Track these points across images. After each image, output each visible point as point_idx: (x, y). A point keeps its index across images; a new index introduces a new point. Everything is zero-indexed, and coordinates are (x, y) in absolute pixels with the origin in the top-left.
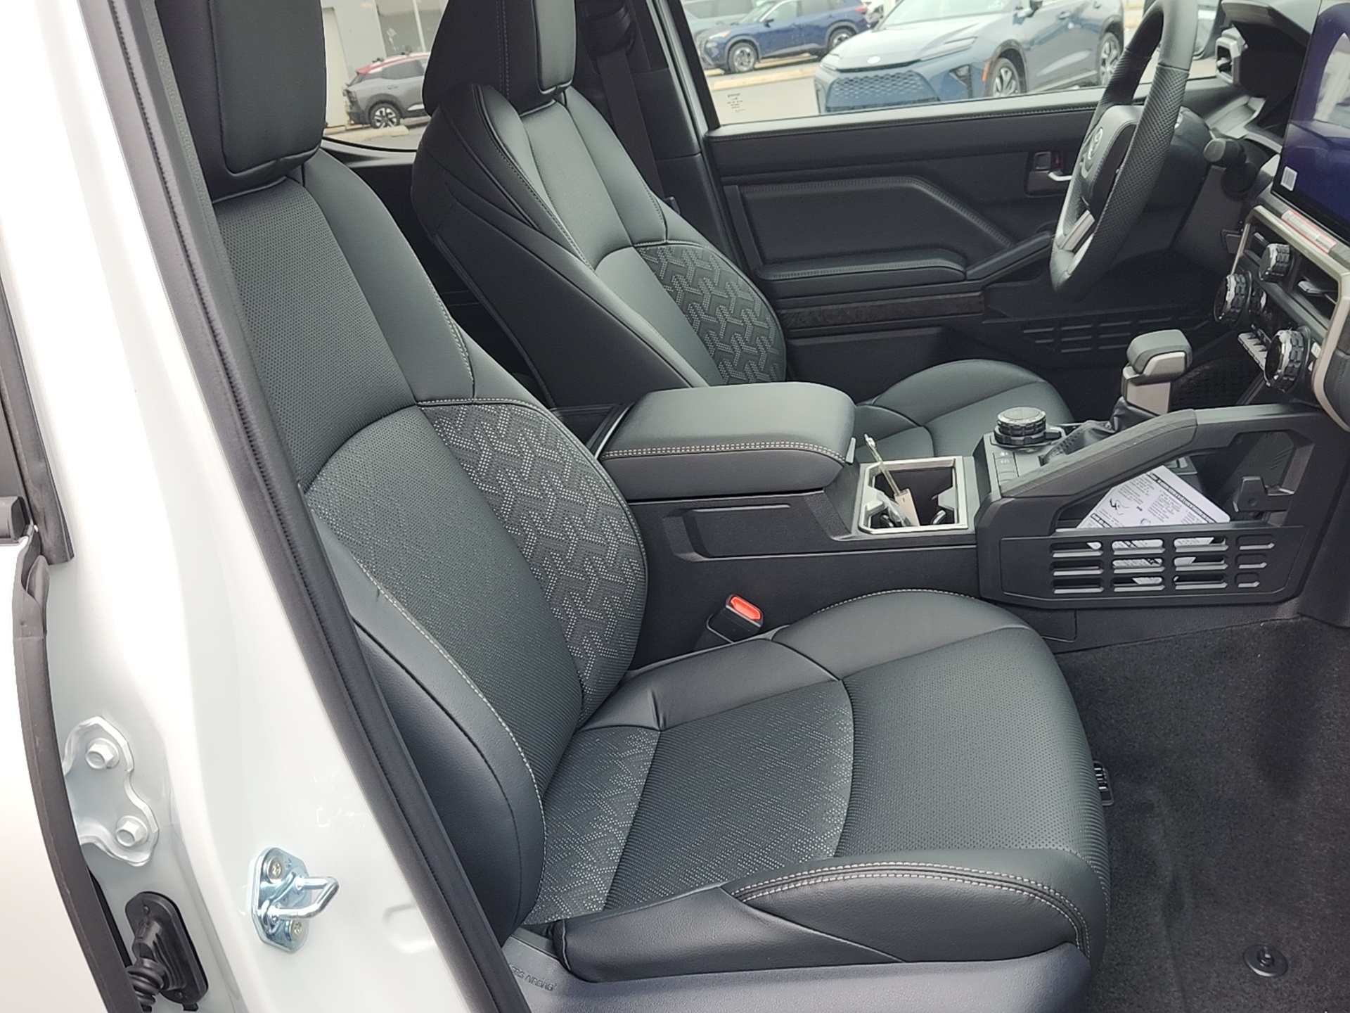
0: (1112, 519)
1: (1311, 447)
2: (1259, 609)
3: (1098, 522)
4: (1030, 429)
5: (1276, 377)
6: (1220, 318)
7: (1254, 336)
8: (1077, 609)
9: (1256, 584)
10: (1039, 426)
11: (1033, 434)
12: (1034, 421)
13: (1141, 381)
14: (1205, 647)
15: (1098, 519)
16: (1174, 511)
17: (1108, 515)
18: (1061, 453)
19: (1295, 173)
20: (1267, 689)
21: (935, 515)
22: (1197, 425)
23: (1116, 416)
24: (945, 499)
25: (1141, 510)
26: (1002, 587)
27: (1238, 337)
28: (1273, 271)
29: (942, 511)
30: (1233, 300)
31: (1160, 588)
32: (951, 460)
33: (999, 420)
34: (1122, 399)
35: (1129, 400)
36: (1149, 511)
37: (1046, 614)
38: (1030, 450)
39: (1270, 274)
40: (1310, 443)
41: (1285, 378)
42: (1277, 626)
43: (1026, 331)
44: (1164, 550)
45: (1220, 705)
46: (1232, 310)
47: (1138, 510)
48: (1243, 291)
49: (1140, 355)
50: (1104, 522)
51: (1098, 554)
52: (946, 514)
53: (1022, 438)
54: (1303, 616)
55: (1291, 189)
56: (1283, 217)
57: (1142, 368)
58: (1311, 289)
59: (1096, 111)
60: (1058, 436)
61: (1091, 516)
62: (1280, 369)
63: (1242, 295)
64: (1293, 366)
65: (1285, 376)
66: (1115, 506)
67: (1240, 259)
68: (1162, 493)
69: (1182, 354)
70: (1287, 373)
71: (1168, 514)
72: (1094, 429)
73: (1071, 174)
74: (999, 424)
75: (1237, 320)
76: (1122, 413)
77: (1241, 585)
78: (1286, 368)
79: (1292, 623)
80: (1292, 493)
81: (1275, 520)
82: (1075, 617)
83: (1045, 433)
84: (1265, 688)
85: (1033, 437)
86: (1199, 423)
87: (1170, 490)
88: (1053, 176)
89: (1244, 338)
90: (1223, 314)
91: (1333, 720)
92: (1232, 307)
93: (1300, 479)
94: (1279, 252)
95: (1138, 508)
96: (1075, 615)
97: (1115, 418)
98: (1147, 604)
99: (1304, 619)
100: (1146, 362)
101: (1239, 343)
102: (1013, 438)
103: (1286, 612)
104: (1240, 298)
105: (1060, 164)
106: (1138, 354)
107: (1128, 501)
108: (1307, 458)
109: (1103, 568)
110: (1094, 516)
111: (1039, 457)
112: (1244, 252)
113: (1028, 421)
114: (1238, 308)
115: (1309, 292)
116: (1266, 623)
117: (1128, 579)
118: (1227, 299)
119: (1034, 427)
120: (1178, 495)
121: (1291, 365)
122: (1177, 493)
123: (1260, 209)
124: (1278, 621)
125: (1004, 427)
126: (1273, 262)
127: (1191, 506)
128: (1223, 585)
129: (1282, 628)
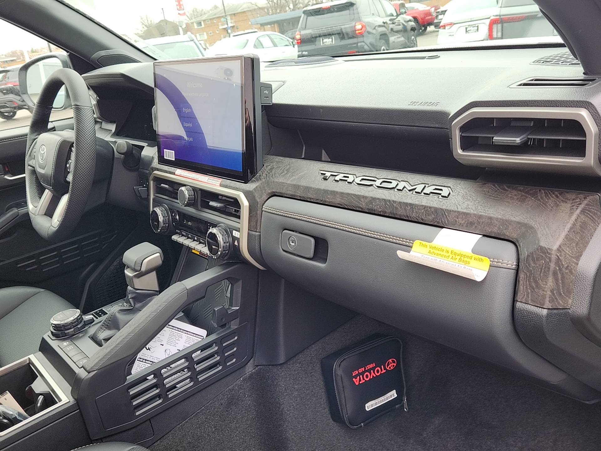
0: (149, 357)
1: (241, 281)
2: (238, 372)
3: (142, 362)
4: (75, 322)
5: (219, 253)
6: (159, 231)
7: (181, 235)
8: (150, 418)
9: (234, 360)
10: (80, 318)
11: (78, 325)
12: (76, 317)
13: (141, 275)
14: (222, 404)
15: (141, 360)
16: (180, 339)
17: (147, 356)
18: (104, 330)
19: (174, 152)
20: (255, 411)
21: (36, 401)
22: (187, 290)
23: (130, 298)
24: (38, 386)
25: (163, 345)
26: (104, 427)
27: (171, 238)
28: (189, 201)
29: (40, 396)
30: (163, 220)
31: (192, 384)
32: (26, 360)
33: (52, 324)
34: (129, 288)
35: (136, 287)
36: (167, 344)
37: (134, 430)
38: (81, 335)
39: (187, 203)
40: (239, 280)
41: (224, 252)
42: (249, 377)
43: (19, 266)
44: (188, 363)
45: (237, 431)
46: (164, 225)
47: (162, 346)
48: (166, 215)
49: (136, 262)
50: (146, 360)
51: (155, 381)
52: (44, 397)
53: (73, 329)
54: (257, 366)
55: (174, 160)
56: (176, 174)
57: (140, 267)
58: (218, 205)
59: (28, 138)
60: (93, 321)
61: (138, 360)
62: (220, 248)
63: (166, 217)
64: (226, 245)
65: (224, 251)
66: (149, 349)
67: (153, 199)
68: (170, 332)
69: (158, 254)
70: (224, 249)
71: (177, 342)
72: (120, 310)
73: (24, 173)
74: (53, 326)
75: (167, 230)
76: (134, 295)
77: (228, 364)
78: (223, 247)
79: (254, 372)
80: (238, 308)
81: (234, 325)
82: (151, 423)
83: (84, 322)
84: (254, 411)
85: (79, 326)
86: (188, 288)
87: (174, 328)
88: (6, 177)
89: (175, 237)
90: (160, 228)
91: (290, 411)
92: (164, 224)
93: (240, 300)
94: (188, 191)
95: (161, 345)
96: (150, 421)
97: (130, 300)
98: (188, 396)
99: (259, 367)
100: (141, 264)
101: (175, 241)
102: (66, 332)
103: (250, 369)
104: (166, 218)
105: (9, 170)
106: (135, 261)
107: (155, 343)
108: (241, 288)
109: (160, 388)
110: (139, 359)
111: (89, 337)
112: (154, 195)
113: (72, 319)
114: (167, 224)
115: (218, 206)
116: (243, 377)
117: (174, 387)
118: (160, 220)
119: (77, 321)
120: (179, 329)
121: (225, 245)
122: (178, 328)
123: (156, 172)
124: (248, 374)
125: (56, 327)
126: (187, 196)
127: (187, 332)
128: (220, 368)
129: (251, 377)
